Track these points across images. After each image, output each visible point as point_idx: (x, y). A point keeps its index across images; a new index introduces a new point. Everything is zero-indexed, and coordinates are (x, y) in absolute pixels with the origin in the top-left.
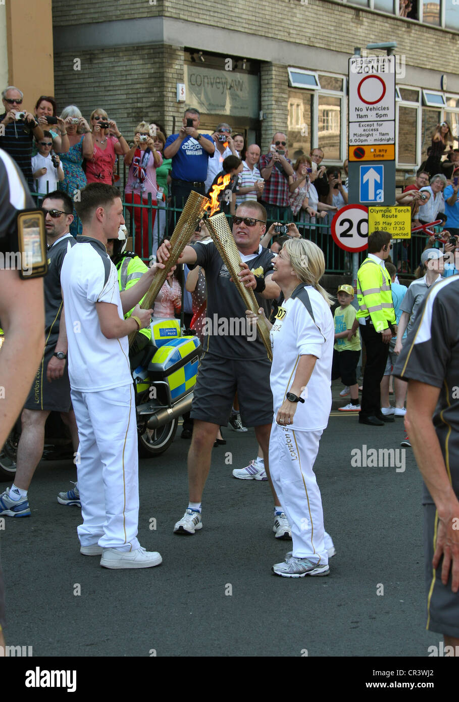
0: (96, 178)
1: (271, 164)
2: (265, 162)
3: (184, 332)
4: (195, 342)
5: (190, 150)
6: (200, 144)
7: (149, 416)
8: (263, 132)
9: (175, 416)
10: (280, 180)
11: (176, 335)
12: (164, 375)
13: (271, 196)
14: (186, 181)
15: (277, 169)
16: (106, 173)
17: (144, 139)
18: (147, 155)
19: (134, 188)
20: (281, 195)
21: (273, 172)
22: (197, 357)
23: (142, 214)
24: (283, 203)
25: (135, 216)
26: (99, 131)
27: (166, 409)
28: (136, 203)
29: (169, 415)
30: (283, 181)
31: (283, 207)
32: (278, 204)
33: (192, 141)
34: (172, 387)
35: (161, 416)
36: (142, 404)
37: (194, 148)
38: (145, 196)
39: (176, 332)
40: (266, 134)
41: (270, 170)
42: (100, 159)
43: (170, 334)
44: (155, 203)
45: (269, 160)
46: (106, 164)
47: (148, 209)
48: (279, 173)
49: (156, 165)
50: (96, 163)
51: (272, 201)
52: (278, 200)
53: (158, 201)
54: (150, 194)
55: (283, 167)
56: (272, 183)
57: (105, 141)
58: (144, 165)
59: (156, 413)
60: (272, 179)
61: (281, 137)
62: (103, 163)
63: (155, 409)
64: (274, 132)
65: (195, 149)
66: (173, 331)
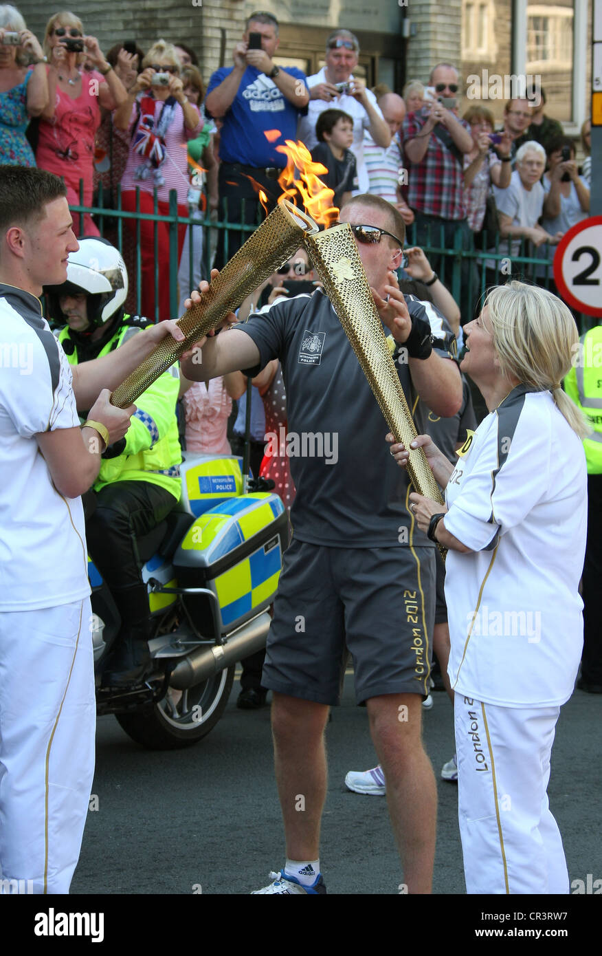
0: (60, 158)
1: (429, 127)
2: (414, 127)
3: (251, 483)
4: (273, 505)
5: (258, 100)
6: (278, 87)
7: (175, 661)
8: (409, 64)
9: (228, 662)
10: (447, 164)
11: (234, 490)
12: (205, 575)
13: (428, 197)
14: (249, 166)
15: (439, 141)
16: (82, 148)
17: (164, 81)
18: (168, 110)
19: (141, 179)
20: (448, 195)
21: (431, 147)
22: (276, 539)
23: (157, 234)
24: (452, 212)
25: (142, 237)
26: (63, 58)
27: (210, 646)
28: (143, 211)
29: (215, 660)
30: (452, 165)
31: (452, 221)
32: (443, 215)
33: (263, 82)
34: (224, 600)
35: (198, 663)
36: (161, 635)
37: (267, 96)
38: (164, 196)
39: (233, 484)
40: (415, 68)
41: (425, 143)
42: (69, 116)
43: (221, 487)
44: (185, 211)
45: (422, 122)
46: (81, 128)
47: (169, 226)
48: (444, 149)
49: (188, 132)
50: (59, 127)
51: (430, 208)
52: (443, 207)
53: (191, 208)
54: (173, 193)
55: (450, 138)
56: (429, 171)
57: (77, 79)
58: (161, 130)
59: (188, 655)
60: (430, 163)
61: (448, 75)
62: (74, 125)
63: (187, 647)
64: (432, 64)
65: (269, 98)
66: (227, 483)
